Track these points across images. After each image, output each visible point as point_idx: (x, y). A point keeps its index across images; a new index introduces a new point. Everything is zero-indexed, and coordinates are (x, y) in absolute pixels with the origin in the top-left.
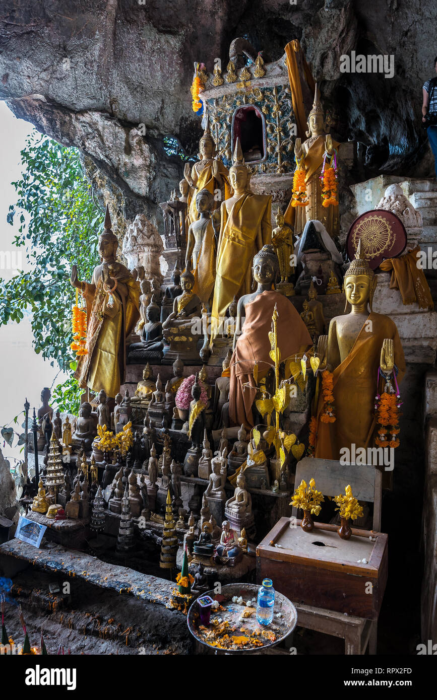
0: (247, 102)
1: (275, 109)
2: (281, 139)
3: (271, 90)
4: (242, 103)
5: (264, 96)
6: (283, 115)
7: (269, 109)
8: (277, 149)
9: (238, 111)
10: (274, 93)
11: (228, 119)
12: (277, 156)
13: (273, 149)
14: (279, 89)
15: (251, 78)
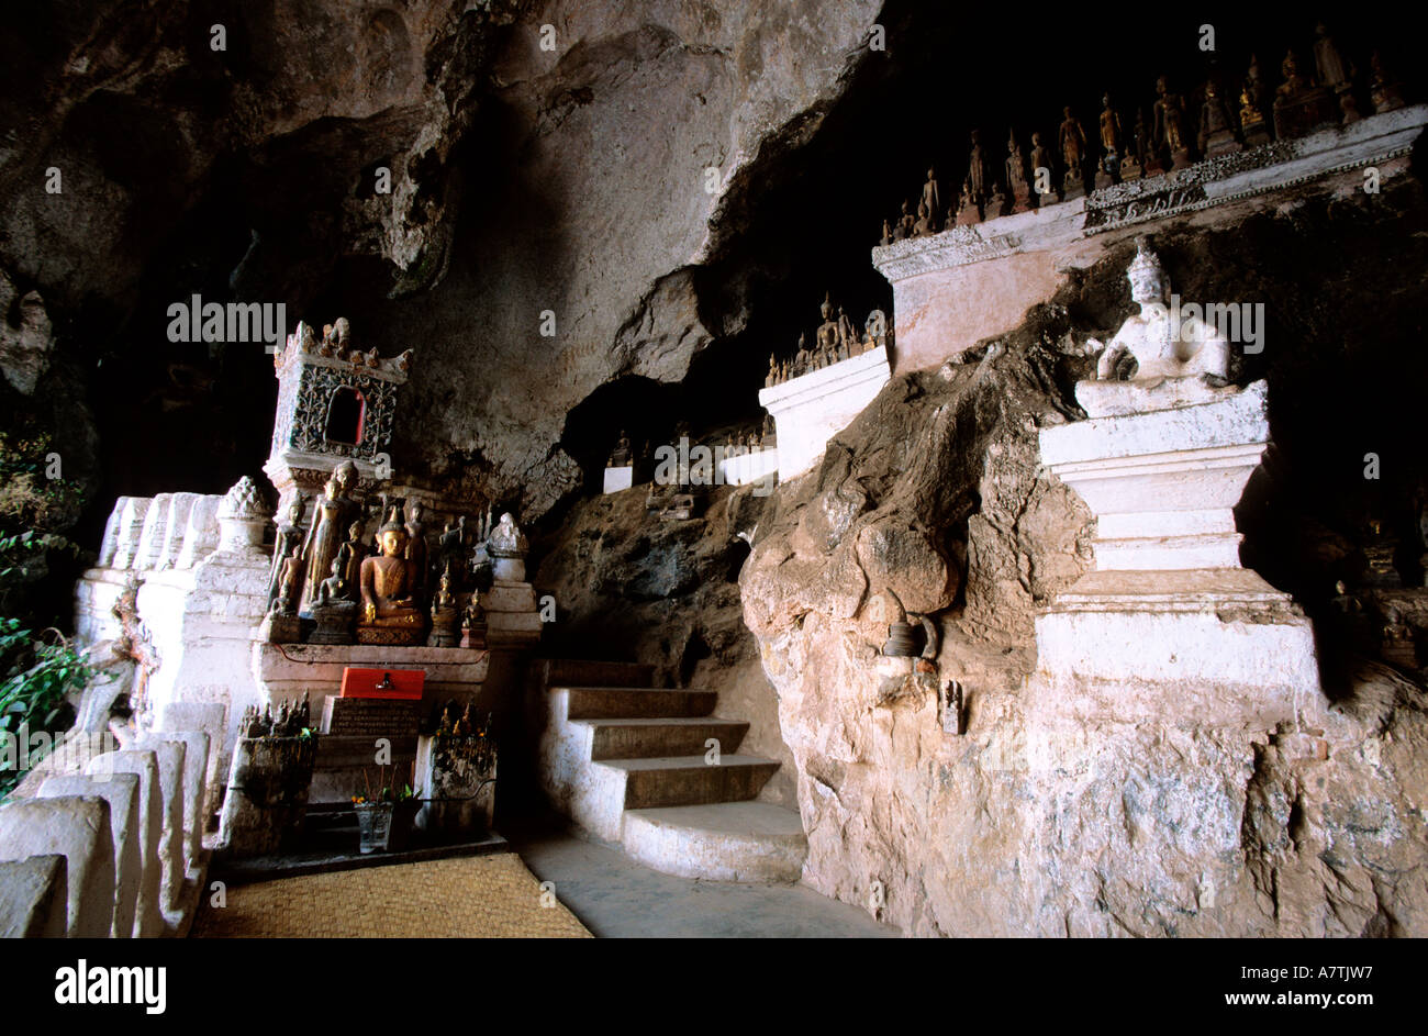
0: (353, 384)
1: (379, 401)
2: (380, 432)
3: (379, 382)
4: (347, 383)
5: (371, 385)
6: (386, 410)
7: (374, 399)
8: (375, 439)
9: (341, 389)
10: (382, 384)
11: (328, 392)
12: (373, 444)
13: (371, 438)
14: (387, 384)
15: (363, 364)
